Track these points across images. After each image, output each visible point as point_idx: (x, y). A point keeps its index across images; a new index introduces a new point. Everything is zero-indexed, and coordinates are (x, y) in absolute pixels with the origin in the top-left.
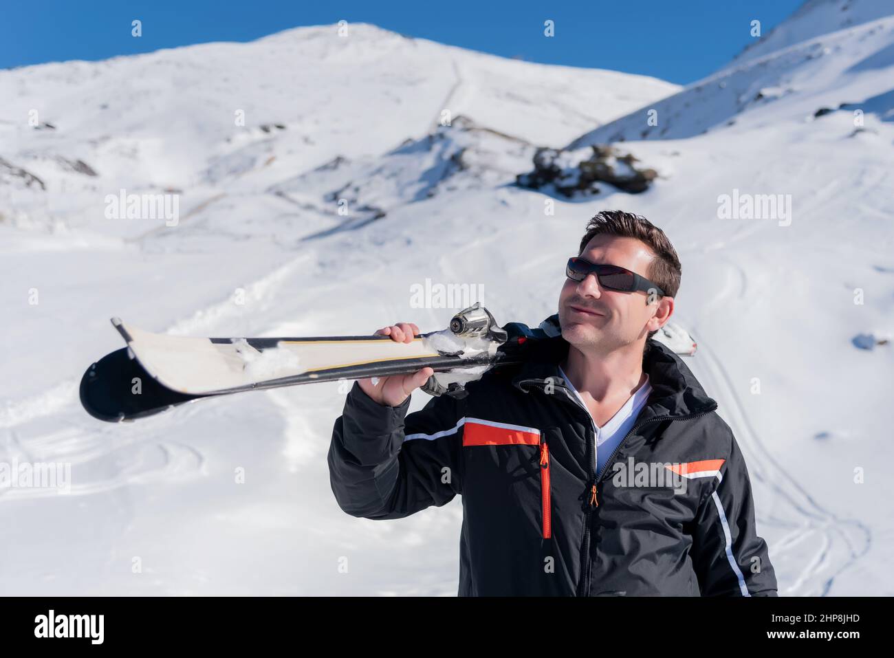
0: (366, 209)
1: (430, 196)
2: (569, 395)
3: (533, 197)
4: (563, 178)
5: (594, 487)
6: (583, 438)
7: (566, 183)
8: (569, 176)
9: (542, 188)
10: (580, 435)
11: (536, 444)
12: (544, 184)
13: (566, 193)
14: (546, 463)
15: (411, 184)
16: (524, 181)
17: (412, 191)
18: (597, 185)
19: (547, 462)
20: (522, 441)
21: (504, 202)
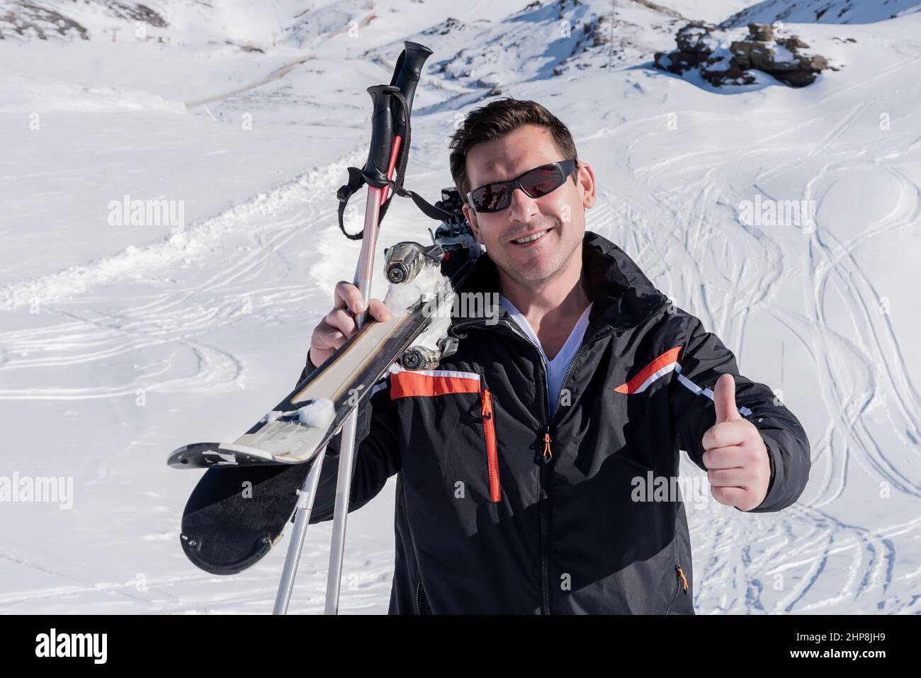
0: (480, 84)
1: (557, 73)
2: (513, 329)
3: (673, 82)
4: (711, 62)
5: (547, 436)
6: (530, 379)
7: (715, 67)
8: (720, 59)
9: (685, 73)
10: (527, 376)
11: (476, 392)
12: (687, 68)
13: (713, 81)
14: (489, 413)
15: (535, 57)
16: (665, 62)
17: (534, 66)
18: (752, 73)
19: (490, 411)
20: (459, 389)
21: (637, 86)
